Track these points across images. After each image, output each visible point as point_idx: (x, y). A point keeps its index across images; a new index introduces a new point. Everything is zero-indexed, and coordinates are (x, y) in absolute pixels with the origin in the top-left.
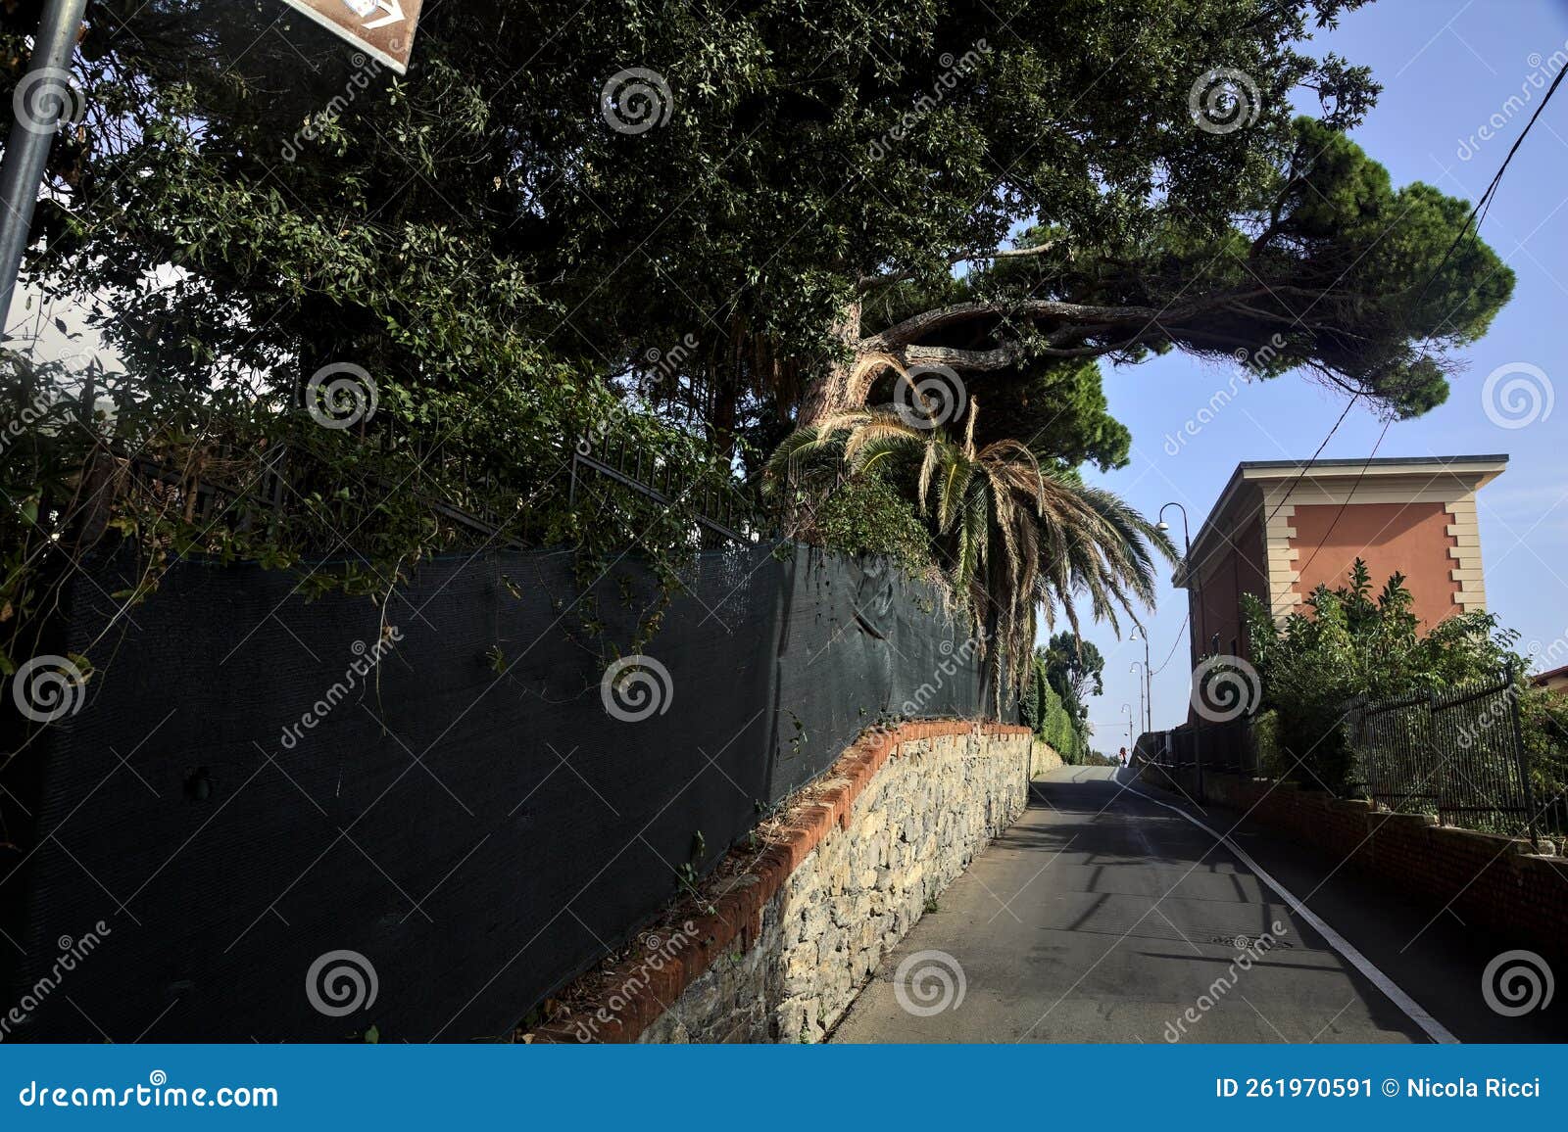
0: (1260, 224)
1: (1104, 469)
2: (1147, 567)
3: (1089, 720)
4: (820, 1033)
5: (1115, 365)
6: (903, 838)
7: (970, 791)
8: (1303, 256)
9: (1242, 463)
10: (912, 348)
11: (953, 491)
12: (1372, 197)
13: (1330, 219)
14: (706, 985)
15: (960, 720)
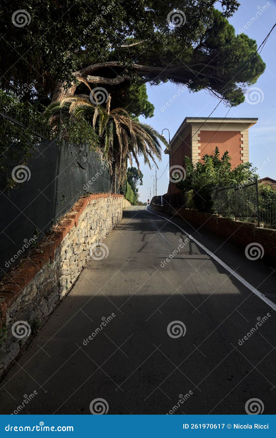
0: (197, 43)
1: (146, 117)
2: (160, 148)
3: (138, 193)
4: (71, 285)
5: (151, 85)
6: (91, 228)
7: (108, 214)
8: (208, 54)
9: (186, 118)
10: (89, 76)
11: (103, 124)
12: (229, 37)
13: (217, 43)
14: (41, 273)
15: (105, 193)
